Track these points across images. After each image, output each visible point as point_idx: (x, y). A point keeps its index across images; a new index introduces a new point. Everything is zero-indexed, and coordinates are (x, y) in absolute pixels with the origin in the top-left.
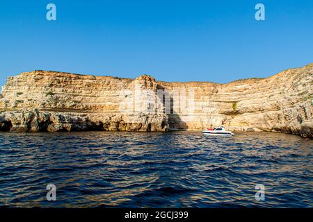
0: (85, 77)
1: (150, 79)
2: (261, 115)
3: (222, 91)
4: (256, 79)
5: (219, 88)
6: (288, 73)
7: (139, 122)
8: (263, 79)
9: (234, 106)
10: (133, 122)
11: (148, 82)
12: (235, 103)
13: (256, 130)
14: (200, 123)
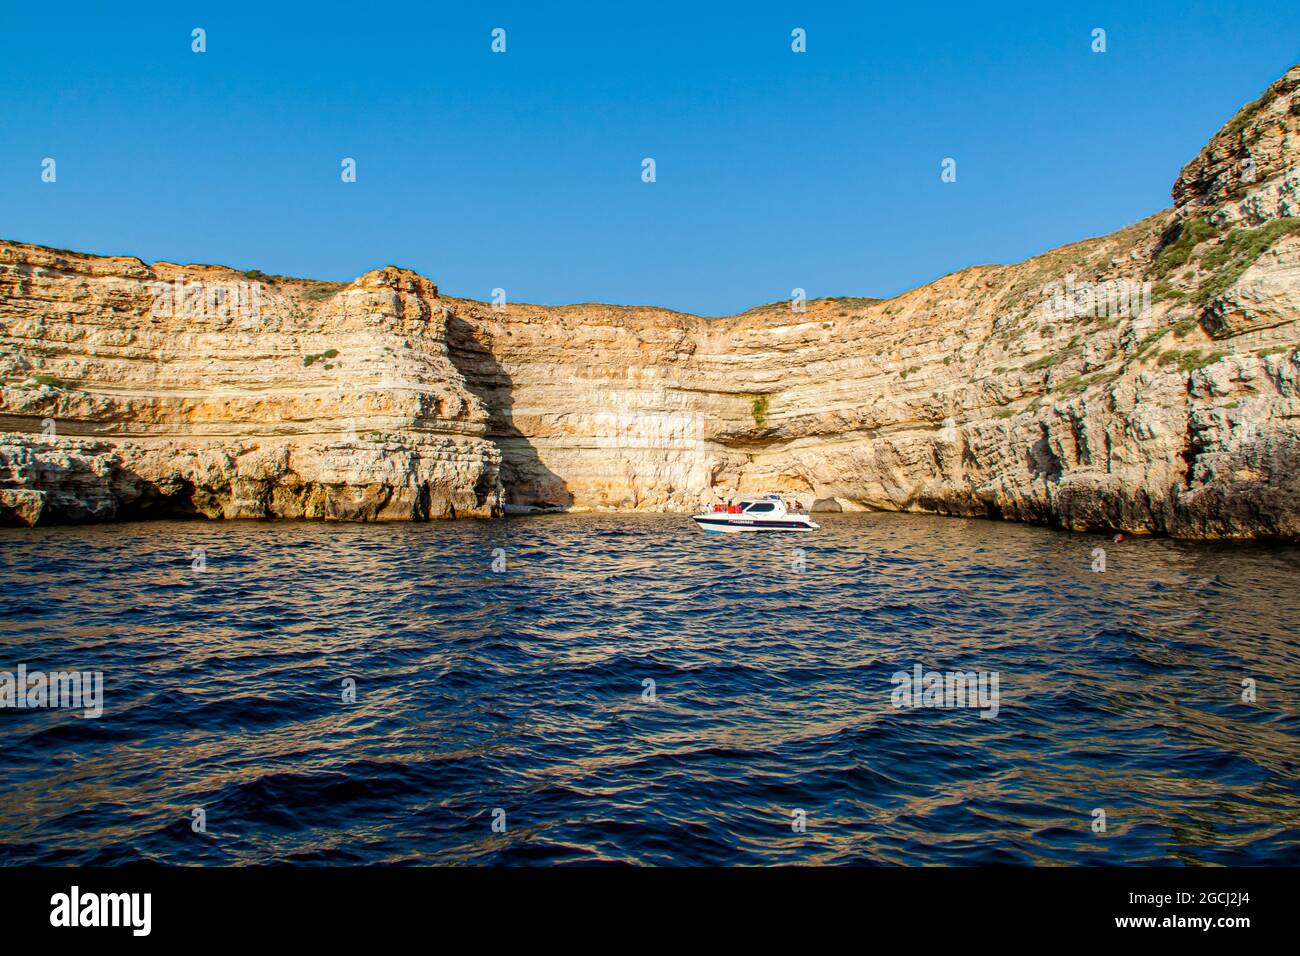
0: (99, 266)
1: (417, 289)
2: (864, 448)
3: (712, 345)
4: (846, 304)
5: (700, 337)
6: (970, 282)
7: (380, 477)
8: (875, 302)
9: (759, 409)
10: (352, 477)
11: (411, 299)
12: (761, 398)
13: (847, 506)
14: (624, 481)
